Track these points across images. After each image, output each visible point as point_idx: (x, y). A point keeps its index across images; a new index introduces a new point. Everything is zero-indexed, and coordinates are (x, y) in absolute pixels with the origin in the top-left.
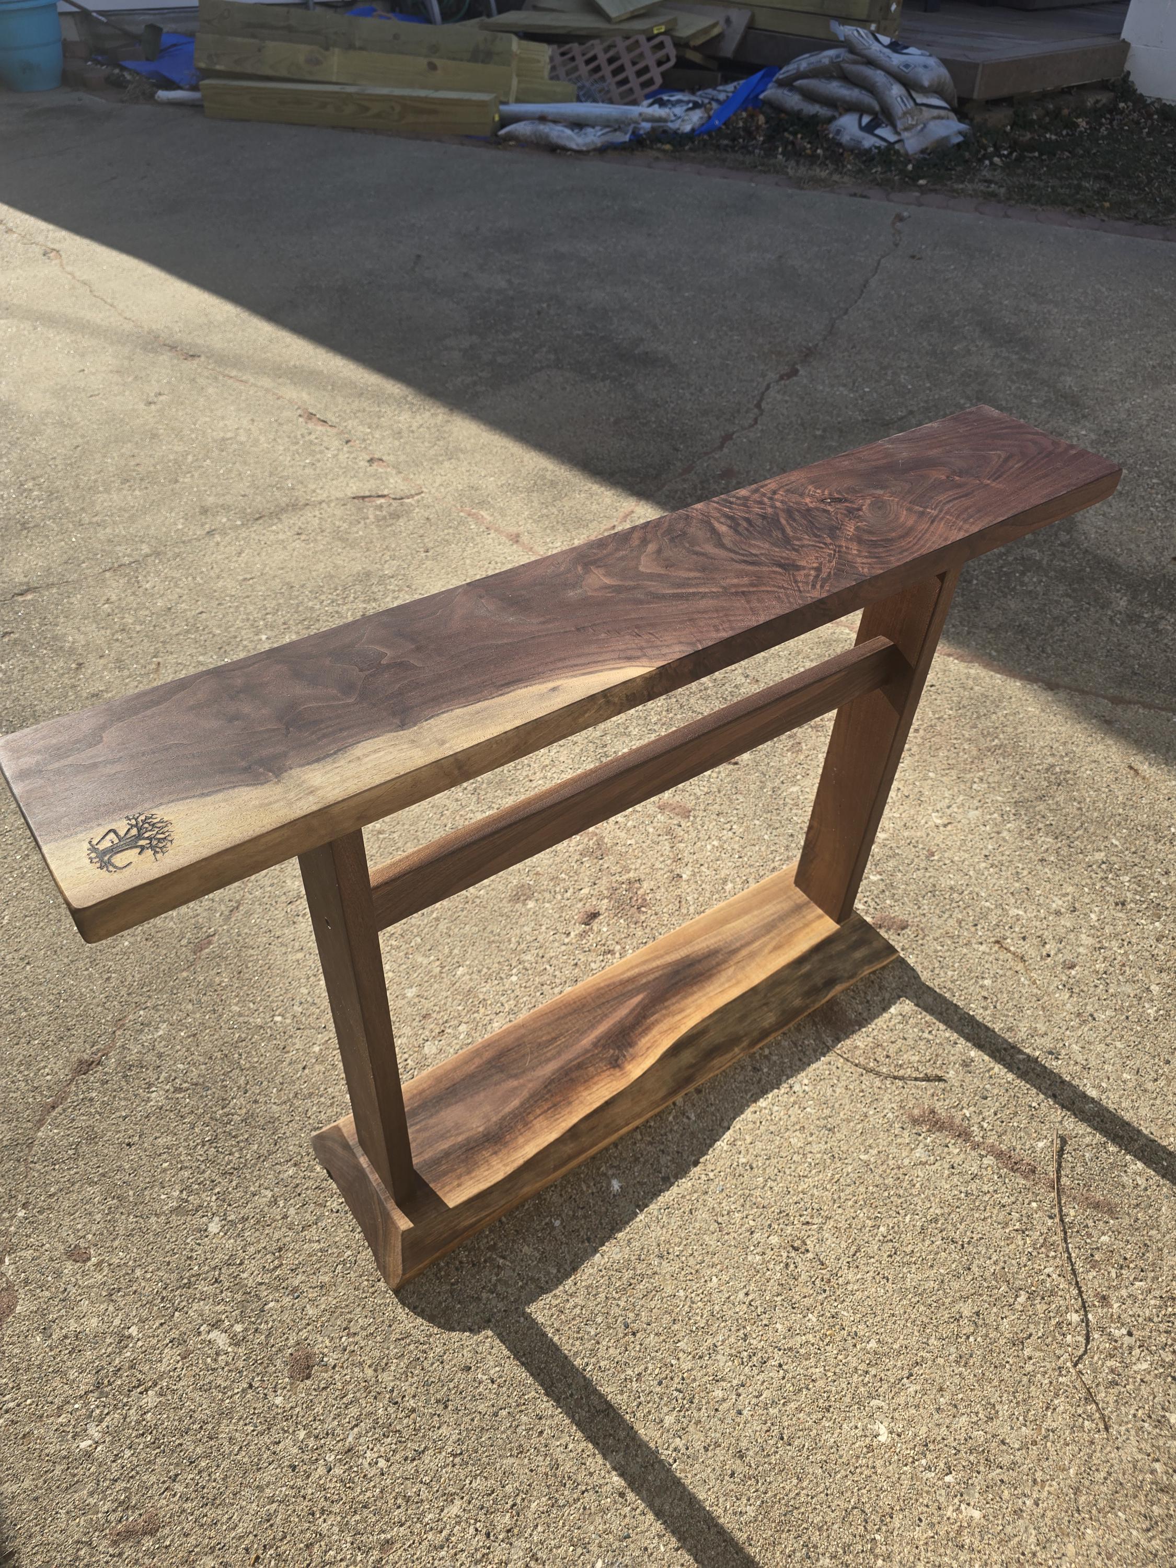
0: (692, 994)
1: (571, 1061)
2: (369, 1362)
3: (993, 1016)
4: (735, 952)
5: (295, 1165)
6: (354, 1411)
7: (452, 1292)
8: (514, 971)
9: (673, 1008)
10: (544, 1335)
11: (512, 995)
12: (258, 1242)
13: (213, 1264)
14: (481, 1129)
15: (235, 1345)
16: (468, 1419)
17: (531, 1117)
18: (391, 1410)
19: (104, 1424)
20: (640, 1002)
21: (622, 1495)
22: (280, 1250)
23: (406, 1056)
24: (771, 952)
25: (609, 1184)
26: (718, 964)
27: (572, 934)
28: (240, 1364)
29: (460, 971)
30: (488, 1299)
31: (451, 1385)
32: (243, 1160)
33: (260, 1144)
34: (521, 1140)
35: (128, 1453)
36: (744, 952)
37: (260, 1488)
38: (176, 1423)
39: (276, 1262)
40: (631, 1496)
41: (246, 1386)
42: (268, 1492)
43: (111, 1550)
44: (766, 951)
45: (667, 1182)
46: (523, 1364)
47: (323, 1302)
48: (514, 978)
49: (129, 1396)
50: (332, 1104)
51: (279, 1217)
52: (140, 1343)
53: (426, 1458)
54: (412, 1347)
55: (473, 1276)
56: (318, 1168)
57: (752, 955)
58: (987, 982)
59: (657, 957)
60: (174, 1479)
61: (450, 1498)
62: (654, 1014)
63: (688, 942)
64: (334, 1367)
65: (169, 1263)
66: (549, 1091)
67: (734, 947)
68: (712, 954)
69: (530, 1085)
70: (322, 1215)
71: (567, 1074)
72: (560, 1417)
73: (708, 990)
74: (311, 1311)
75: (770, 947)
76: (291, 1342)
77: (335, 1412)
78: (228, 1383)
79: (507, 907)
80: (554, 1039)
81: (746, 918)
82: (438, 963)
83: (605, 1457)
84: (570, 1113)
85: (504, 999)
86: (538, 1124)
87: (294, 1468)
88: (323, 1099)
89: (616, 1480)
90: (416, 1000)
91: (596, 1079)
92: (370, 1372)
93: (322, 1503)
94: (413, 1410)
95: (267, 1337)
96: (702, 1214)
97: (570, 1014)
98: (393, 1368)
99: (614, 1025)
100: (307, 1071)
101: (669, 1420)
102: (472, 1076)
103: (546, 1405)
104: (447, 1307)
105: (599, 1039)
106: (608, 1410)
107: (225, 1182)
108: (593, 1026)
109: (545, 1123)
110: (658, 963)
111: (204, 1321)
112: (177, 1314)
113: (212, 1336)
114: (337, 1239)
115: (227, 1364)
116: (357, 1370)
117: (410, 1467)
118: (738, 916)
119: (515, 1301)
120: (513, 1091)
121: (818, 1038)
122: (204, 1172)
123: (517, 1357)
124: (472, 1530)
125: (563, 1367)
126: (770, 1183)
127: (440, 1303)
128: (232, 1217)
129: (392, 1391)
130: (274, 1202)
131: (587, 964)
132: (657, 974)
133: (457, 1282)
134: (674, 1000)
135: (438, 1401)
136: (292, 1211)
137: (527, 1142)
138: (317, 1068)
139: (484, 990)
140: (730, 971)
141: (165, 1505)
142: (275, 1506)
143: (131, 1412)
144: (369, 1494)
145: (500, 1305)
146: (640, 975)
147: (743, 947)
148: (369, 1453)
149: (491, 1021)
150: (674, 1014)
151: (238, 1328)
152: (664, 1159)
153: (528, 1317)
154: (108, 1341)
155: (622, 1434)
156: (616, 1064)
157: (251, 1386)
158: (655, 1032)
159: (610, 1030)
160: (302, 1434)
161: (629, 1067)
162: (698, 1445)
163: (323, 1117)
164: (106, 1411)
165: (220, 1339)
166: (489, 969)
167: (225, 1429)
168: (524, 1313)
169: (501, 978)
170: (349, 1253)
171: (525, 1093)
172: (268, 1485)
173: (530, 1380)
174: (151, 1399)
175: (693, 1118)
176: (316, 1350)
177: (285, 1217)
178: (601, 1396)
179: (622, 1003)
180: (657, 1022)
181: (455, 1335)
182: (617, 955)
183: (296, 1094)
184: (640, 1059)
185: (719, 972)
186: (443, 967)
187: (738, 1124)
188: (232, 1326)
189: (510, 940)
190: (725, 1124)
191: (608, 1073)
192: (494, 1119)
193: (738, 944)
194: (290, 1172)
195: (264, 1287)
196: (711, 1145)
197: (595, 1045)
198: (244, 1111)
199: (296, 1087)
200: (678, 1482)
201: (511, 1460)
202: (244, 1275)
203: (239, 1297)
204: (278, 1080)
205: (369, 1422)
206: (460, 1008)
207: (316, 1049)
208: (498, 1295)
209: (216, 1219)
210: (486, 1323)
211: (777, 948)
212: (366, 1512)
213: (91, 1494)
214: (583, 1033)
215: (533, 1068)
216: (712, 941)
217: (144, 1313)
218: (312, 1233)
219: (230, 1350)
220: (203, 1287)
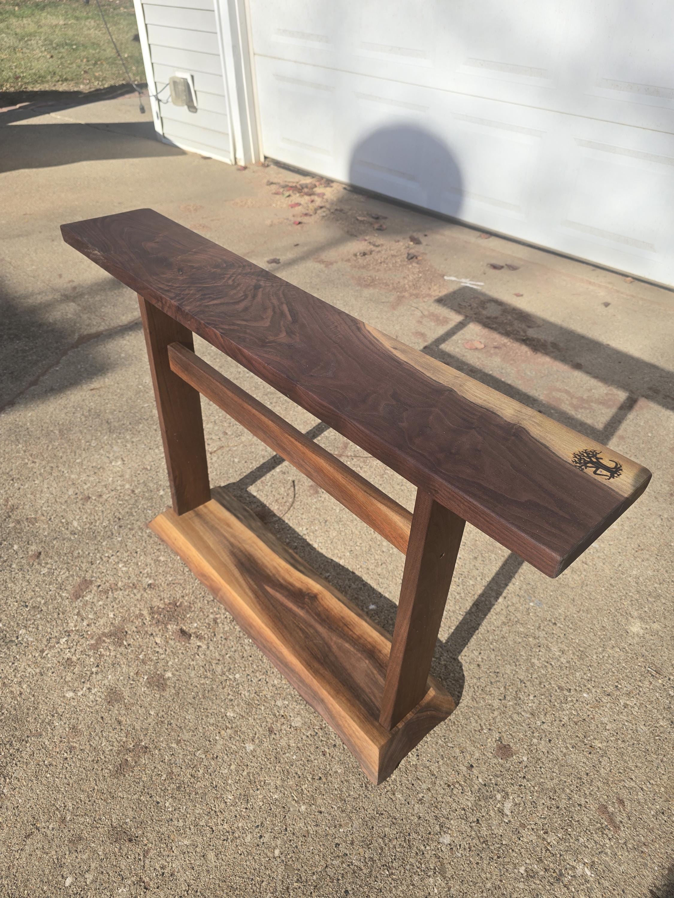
0: (263, 563)
1: (315, 619)
2: (491, 715)
3: (256, 461)
4: (232, 544)
5: (394, 794)
6: (515, 717)
7: (445, 679)
8: (231, 677)
9: (274, 572)
10: (453, 633)
11: (252, 675)
12: (448, 803)
13: (469, 830)
14: (367, 662)
15: (508, 795)
16: (500, 662)
17: (355, 636)
18: (508, 698)
19: (574, 864)
20: (271, 588)
21: (505, 598)
22: (449, 786)
23: (304, 737)
24: (232, 528)
25: (372, 610)
26: (241, 551)
27: (199, 644)
28: (516, 788)
29: (230, 714)
30: (444, 660)
31: (488, 672)
32: (398, 836)
33: (384, 826)
34: (369, 639)
35: (581, 840)
36: (232, 540)
37: (565, 755)
38: (557, 815)
39: (457, 786)
40: (504, 594)
41: (525, 780)
42: (565, 751)
43: (622, 829)
44: (231, 530)
45: (365, 584)
46: (469, 641)
47: (471, 749)
48: (237, 676)
49: (556, 854)
50: (347, 781)
51: (430, 794)
52: (528, 861)
53: (522, 678)
54: (478, 694)
55: (435, 670)
56: (393, 777)
57: (234, 536)
58: (236, 460)
59: (237, 580)
60: (580, 805)
61: (533, 665)
62: (278, 580)
63: (225, 565)
64: (500, 733)
65: (477, 863)
66: (337, 629)
67: (228, 544)
68: (233, 554)
69: (334, 639)
70: (422, 765)
71: (325, 621)
72: (485, 623)
73: (260, 556)
74: (477, 755)
75: (228, 529)
76: (496, 761)
77: (519, 727)
78: (528, 792)
79: (169, 692)
80: (301, 629)
81: (205, 538)
82: (223, 732)
83: (494, 605)
84: (349, 617)
85: (255, 681)
86: (358, 632)
87: (550, 741)
88: (344, 790)
89: (501, 600)
90: (257, 741)
91: (325, 606)
92: (496, 713)
93: (557, 722)
94: (505, 687)
95: (498, 777)
96: (379, 570)
97: (282, 623)
98: (490, 702)
99: (288, 599)
100: (323, 809)
101: (471, 582)
102: (333, 672)
103: (482, 629)
104: (454, 680)
105: (299, 606)
106: (476, 604)
107: (416, 843)
108: (290, 610)
109: (357, 628)
110: (241, 580)
111: (502, 821)
112: (504, 843)
113: (509, 813)
114: (434, 751)
115: (519, 796)
116: (497, 720)
117: (528, 684)
118: (204, 542)
119: (441, 647)
120: (340, 648)
121: (275, 522)
122: (412, 865)
123: (467, 644)
124: (540, 653)
125: (464, 624)
126: (358, 544)
127: (453, 684)
128: (437, 828)
129: (500, 700)
130: (421, 801)
131: (225, 633)
132: (250, 580)
133: (440, 677)
134: (268, 571)
135: (497, 677)
136: (424, 786)
137: (371, 637)
138: (319, 801)
139: (247, 694)
140: (246, 546)
141: (594, 806)
142: (568, 745)
143: (562, 849)
144: (545, 701)
145: (445, 655)
146: (251, 588)
147: (227, 540)
148: (530, 705)
149: (273, 686)
150: (278, 571)
151: (499, 797)
152: (354, 586)
153: (447, 641)
154: (533, 886)
155: (483, 599)
156: (314, 597)
157: (524, 777)
158: (291, 580)
159: (292, 602)
160: (535, 741)
161: (315, 591)
162: (477, 572)
163: (357, 785)
164: (568, 866)
165: (508, 806)
166: (229, 694)
167: (550, 785)
168: (446, 643)
169: (238, 684)
170: (440, 741)
171: (340, 641)
172: (561, 752)
173: (474, 637)
174: (552, 839)
175: (328, 574)
176: (495, 746)
177: (429, 789)
178: (471, 608)
179: (272, 597)
180: (284, 579)
181: (466, 674)
182: (218, 616)
183: (343, 811)
184: (309, 586)
185: (247, 551)
186: (227, 728)
187: (329, 556)
188: (499, 801)
189: (203, 684)
190: (330, 561)
191: (320, 601)
192: (360, 655)
193: (226, 542)
194: (399, 796)
195: (473, 789)
196: (343, 567)
197: (303, 608)
198: (361, 850)
199: (338, 813)
200: (493, 579)
201: (509, 641)
202: (470, 804)
203: (482, 803)
204: (332, 831)
205: (517, 707)
206: (263, 708)
207: (303, 808)
208: (441, 656)
209: (441, 840)
210: (456, 660)
211: (228, 525)
212: (553, 701)
213: (606, 854)
214: (295, 615)
215: (323, 639)
216: (224, 554)
217: (510, 867)
218: (434, 768)
219: (511, 798)
220: (484, 832)
